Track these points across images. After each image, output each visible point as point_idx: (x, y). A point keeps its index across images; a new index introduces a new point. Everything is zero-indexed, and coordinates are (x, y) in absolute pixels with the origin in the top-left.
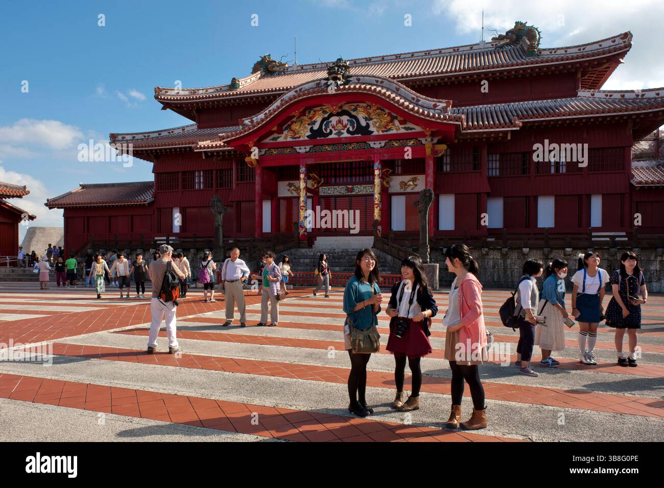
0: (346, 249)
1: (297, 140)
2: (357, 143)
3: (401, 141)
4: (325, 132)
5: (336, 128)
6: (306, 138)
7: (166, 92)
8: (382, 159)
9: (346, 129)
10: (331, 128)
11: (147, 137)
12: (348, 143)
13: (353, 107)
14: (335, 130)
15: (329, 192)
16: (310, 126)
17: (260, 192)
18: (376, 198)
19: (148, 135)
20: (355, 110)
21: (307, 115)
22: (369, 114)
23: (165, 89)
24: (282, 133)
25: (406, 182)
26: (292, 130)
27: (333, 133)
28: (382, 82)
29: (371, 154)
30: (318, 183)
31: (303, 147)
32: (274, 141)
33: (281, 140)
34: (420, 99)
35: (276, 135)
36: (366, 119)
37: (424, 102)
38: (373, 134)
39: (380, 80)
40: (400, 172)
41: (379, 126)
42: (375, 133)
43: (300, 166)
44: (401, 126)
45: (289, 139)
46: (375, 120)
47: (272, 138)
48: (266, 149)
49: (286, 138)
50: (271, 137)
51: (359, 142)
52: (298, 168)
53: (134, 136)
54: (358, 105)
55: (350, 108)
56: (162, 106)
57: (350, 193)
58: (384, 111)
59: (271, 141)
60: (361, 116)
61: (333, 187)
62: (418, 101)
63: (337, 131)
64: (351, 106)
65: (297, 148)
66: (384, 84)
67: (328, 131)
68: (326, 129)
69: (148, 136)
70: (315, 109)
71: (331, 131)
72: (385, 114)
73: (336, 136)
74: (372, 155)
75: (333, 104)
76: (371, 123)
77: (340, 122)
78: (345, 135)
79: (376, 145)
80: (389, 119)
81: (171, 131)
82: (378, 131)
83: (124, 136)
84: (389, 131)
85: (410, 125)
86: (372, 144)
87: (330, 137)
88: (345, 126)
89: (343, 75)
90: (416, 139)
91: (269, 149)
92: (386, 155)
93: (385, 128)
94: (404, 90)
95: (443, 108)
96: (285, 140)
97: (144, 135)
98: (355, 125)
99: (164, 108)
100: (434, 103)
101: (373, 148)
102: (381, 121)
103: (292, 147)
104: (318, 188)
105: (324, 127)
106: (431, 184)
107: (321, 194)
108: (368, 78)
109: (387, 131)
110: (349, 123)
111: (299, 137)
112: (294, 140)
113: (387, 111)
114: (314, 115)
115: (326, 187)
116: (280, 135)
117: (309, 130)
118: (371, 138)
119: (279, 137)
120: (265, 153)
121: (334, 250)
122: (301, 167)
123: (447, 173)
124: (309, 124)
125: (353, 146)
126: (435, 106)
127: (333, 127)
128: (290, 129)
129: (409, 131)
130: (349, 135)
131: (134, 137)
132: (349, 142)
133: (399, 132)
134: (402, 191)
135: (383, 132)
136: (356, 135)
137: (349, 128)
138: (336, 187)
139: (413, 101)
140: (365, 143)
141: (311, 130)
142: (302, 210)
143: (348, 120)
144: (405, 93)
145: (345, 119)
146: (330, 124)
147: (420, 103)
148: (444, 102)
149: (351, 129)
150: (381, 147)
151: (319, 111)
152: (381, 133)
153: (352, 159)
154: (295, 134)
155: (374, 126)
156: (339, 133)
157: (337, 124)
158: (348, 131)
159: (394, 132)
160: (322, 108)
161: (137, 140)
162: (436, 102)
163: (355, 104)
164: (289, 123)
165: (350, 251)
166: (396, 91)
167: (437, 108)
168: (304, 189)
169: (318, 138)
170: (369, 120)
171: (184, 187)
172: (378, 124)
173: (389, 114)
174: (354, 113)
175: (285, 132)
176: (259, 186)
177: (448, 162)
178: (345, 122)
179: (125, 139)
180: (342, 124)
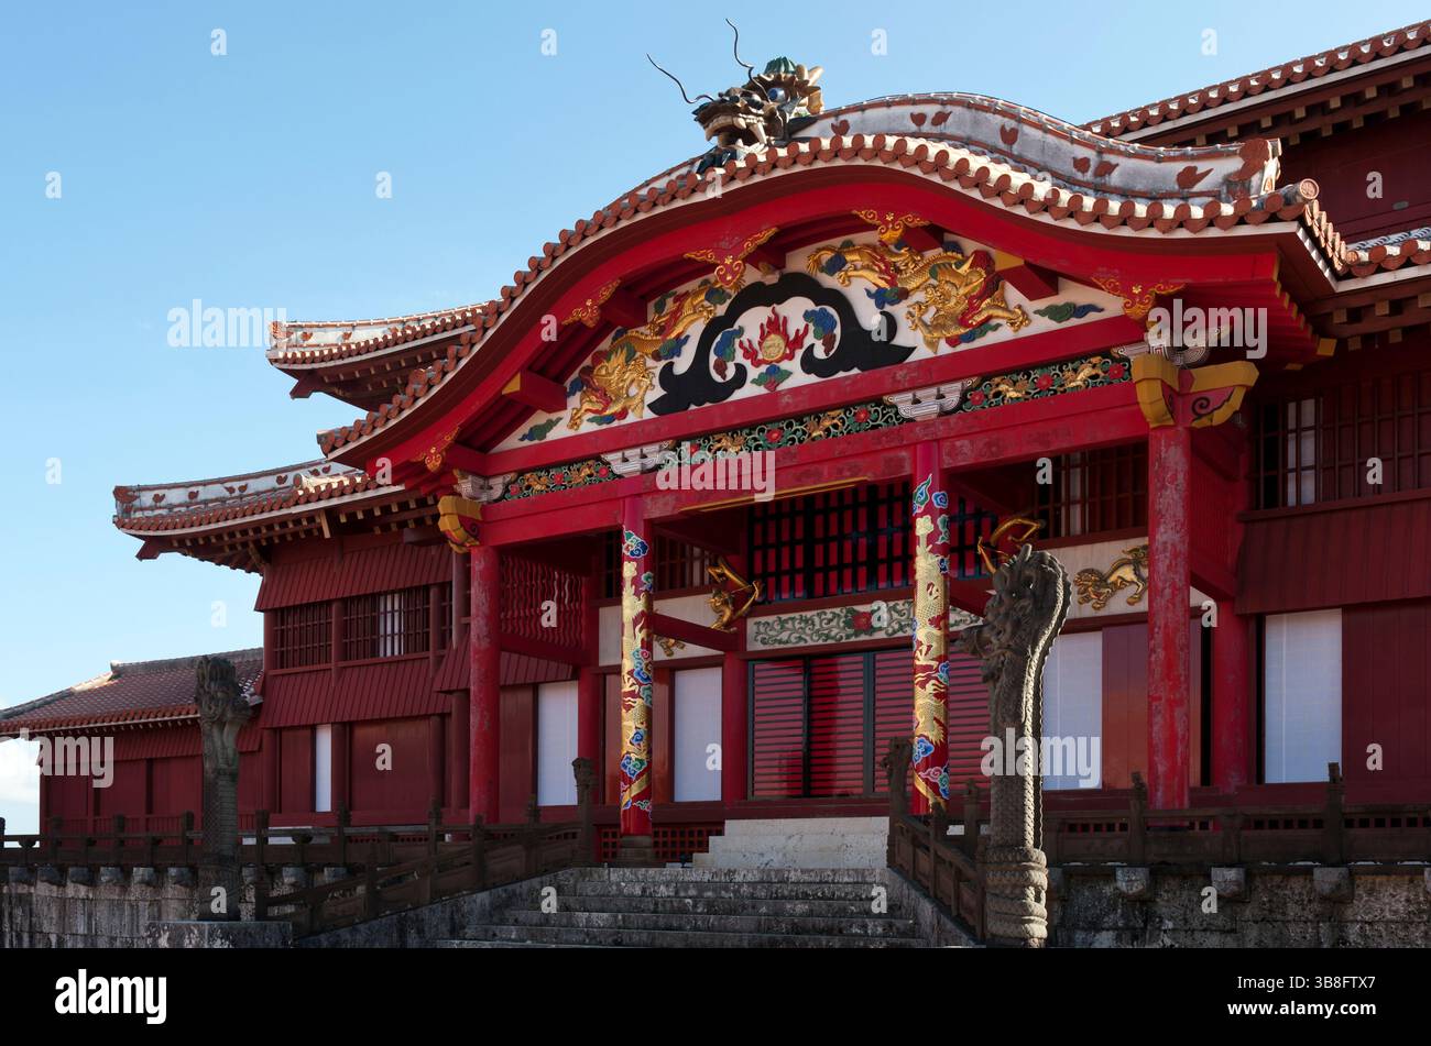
0: (778, 871)
1: (615, 424)
2: (846, 407)
3: (1037, 374)
4: (718, 379)
5: (760, 357)
6: (648, 415)
7: (306, 336)
8: (948, 462)
9: (799, 353)
10: (739, 357)
11: (237, 493)
12: (809, 413)
13: (826, 256)
14: (757, 363)
15: (784, 636)
16: (663, 363)
17: (485, 644)
18: (920, 644)
19: (243, 483)
20: (836, 265)
21: (650, 319)
22: (892, 272)
23: (301, 327)
24: (564, 407)
25: (1105, 569)
26: (597, 390)
27: (749, 378)
28: (940, 118)
29: (901, 447)
30: (737, 605)
31: (632, 453)
32: (536, 442)
33: (560, 432)
34: (1112, 159)
35: (540, 418)
36: (880, 298)
37: (1137, 173)
38: (913, 358)
39: (931, 110)
40: (1077, 527)
41: (935, 319)
42: (922, 353)
43: (620, 532)
44: (1031, 306)
45: (587, 427)
46: (919, 296)
47: (527, 432)
48: (509, 477)
49: (574, 423)
50: (525, 429)
51: (854, 404)
52: (616, 537)
53: (194, 489)
54: (848, 244)
55: (818, 262)
56: (293, 382)
57: (863, 637)
58: (957, 248)
59: (527, 443)
60: (859, 287)
61: (797, 615)
62: (1107, 169)
63: (763, 368)
64: (819, 250)
65: (613, 458)
66: (949, 127)
67: (731, 372)
68: (721, 369)
69: (243, 489)
70: (681, 289)
71: (741, 370)
72: (960, 264)
73: (761, 390)
74: (904, 454)
75: (724, 244)
76: (900, 311)
77: (775, 326)
78: (799, 378)
79: (920, 406)
80: (978, 281)
81: (320, 468)
82: (932, 344)
83: (160, 493)
84: (983, 333)
85: (1074, 294)
86: (903, 404)
87: (738, 395)
88: (798, 341)
89: (770, 118)
90: (1105, 353)
91: (521, 473)
92: (964, 445)
93: (963, 322)
94: (1038, 134)
95: (1228, 181)
96: (571, 433)
97: (228, 485)
98: (838, 331)
99: (298, 393)
100: (1180, 166)
101: (911, 420)
102: (946, 297)
103: (597, 458)
104: (739, 622)
105: (713, 358)
106: (1175, 555)
107: (755, 645)
108: (883, 111)
109: (969, 338)
110: (812, 327)
111: (623, 414)
112: (604, 426)
113: (970, 246)
114: (675, 316)
115: (771, 619)
116: (554, 416)
117: (656, 381)
118: (900, 374)
119: (551, 424)
120: (506, 490)
121: (731, 872)
122: (625, 532)
123: (1302, 512)
124: (657, 357)
125: (827, 423)
126: (1189, 178)
127: (750, 354)
128: (589, 386)
129: (1074, 322)
130: (813, 379)
131: (193, 495)
132: (810, 407)
133: (1025, 332)
134: (1088, 611)
135: (952, 342)
136: (841, 374)
137: (813, 345)
138: (809, 614)
139: (1079, 176)
140: (879, 402)
141: (667, 376)
142: (629, 708)
143: (808, 315)
144: (1043, 148)
145: (795, 310)
146: (737, 341)
147: (1115, 179)
148: (1233, 154)
149: (820, 353)
150: (944, 413)
151: (696, 294)
152: (944, 349)
153: (819, 477)
154: (608, 402)
155: (919, 323)
156: (774, 375)
157: (763, 337)
158: (809, 364)
159: (1005, 334)
160: (706, 282)
161: (206, 502)
162: (1193, 158)
163: (837, 242)
164: (588, 362)
165: (793, 878)
166: (1001, 145)
167: (1198, 187)
168: (635, 622)
169: (693, 407)
170: (892, 303)
171: (345, 654)
172: (932, 310)
173: (982, 260)
174: (830, 281)
175: (574, 401)
176: (482, 622)
177: (1309, 457)
178: (796, 324)
179: (163, 503)
180: (785, 335)
